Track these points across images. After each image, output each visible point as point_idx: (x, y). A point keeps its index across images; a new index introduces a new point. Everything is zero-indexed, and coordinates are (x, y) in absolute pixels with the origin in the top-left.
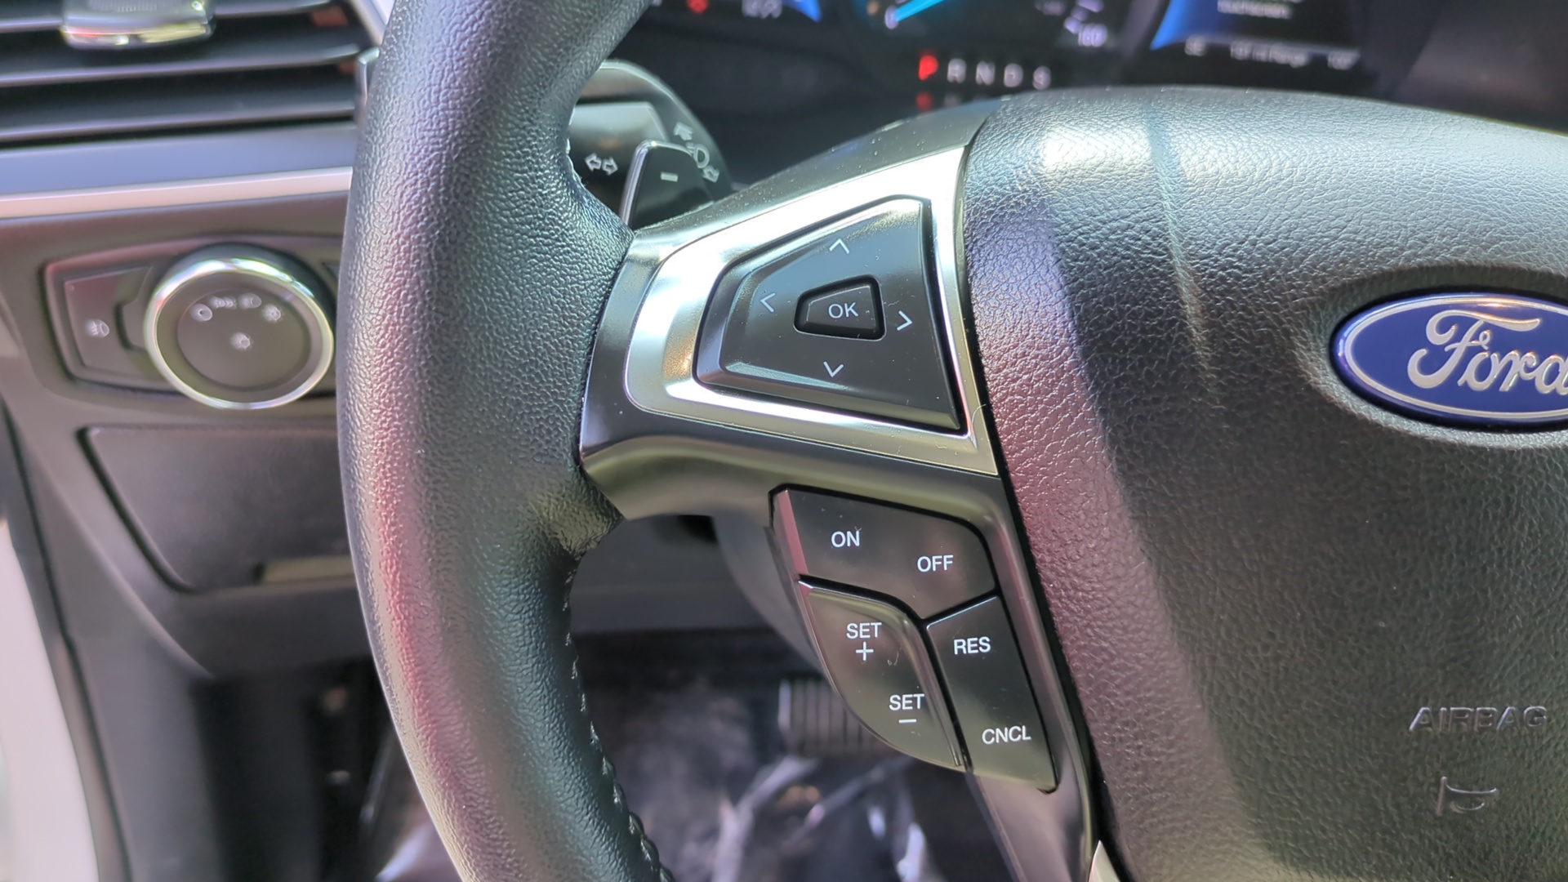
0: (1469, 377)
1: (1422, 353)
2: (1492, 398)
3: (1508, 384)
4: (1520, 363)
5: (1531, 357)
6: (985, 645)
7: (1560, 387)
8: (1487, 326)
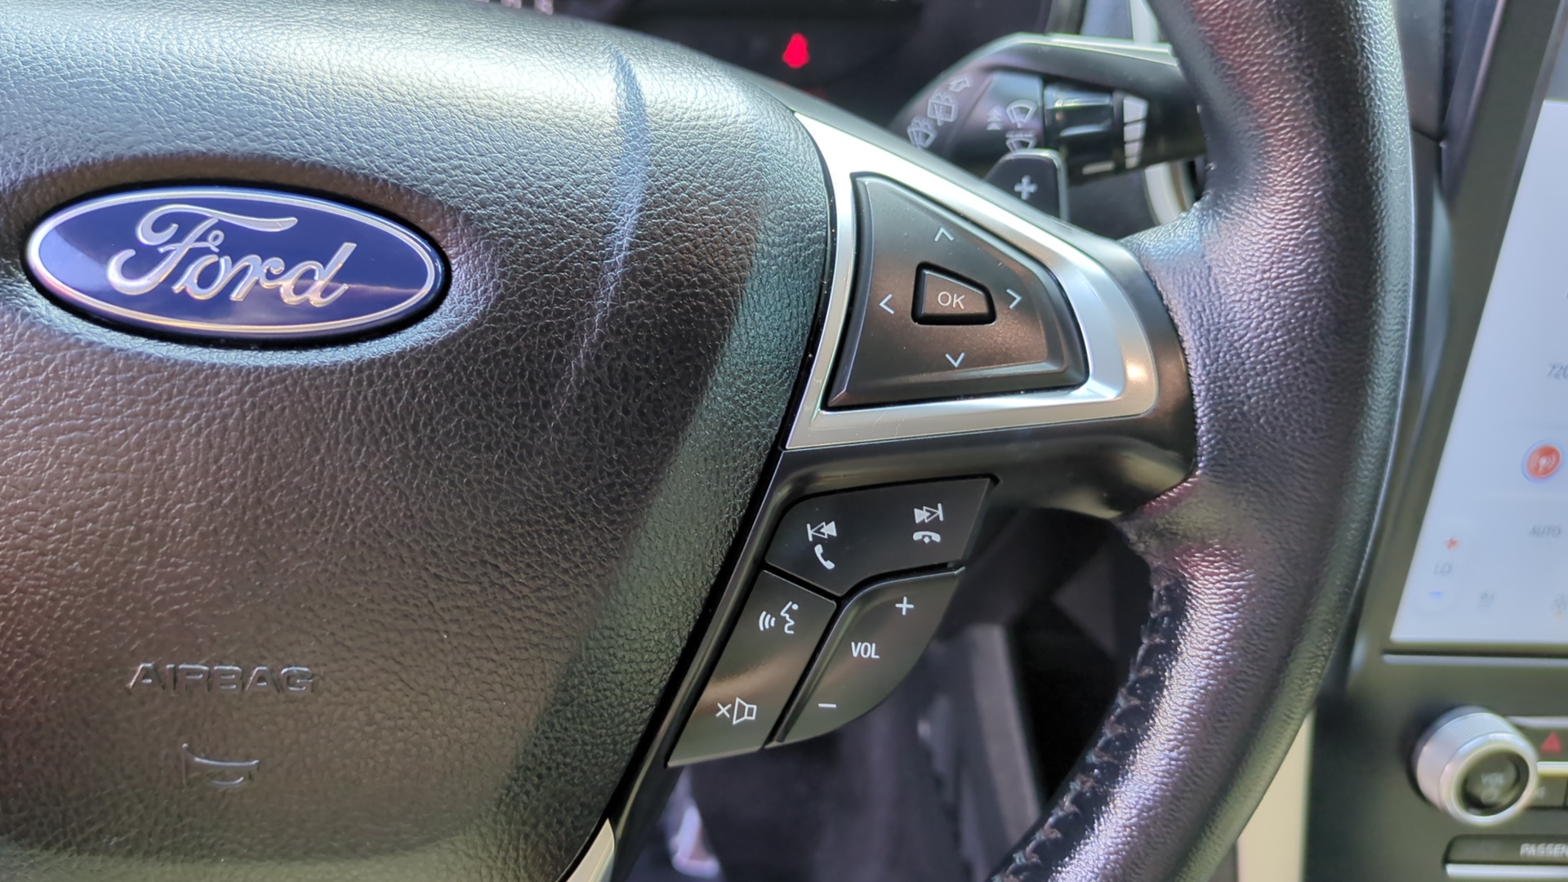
0: (188, 283)
1: (126, 253)
3: (241, 292)
4: (260, 270)
7: (315, 298)
8: (222, 225)
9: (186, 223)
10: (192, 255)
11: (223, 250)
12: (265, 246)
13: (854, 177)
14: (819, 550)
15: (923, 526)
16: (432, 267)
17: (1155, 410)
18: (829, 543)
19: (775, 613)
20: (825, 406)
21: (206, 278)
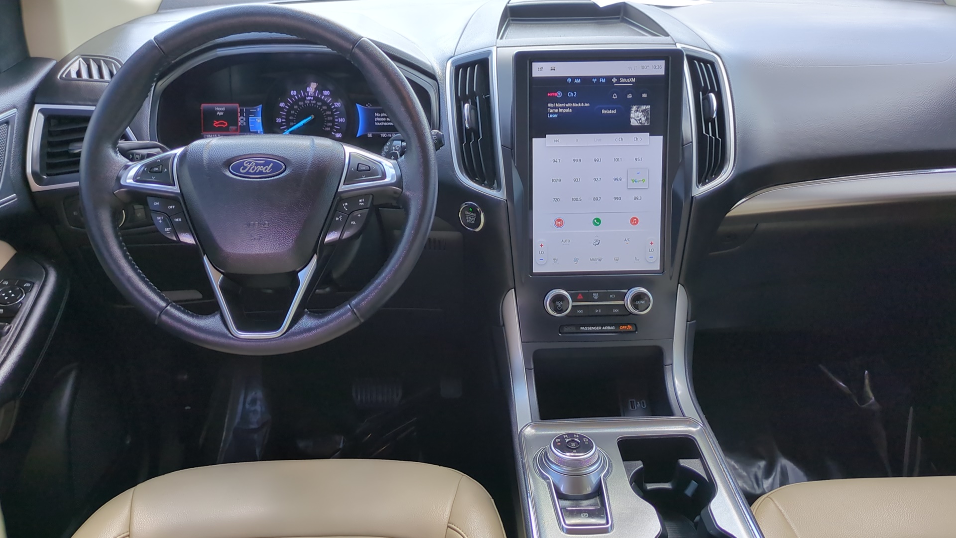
0: (251, 171)
1: (243, 167)
3: (258, 172)
4: (260, 168)
6: (180, 220)
7: (267, 171)
8: (255, 163)
9: (250, 163)
10: (251, 167)
11: (255, 166)
12: (261, 165)
13: (350, 153)
15: (361, 202)
16: (284, 167)
17: (396, 181)
18: (346, 207)
19: (338, 217)
20: (344, 185)
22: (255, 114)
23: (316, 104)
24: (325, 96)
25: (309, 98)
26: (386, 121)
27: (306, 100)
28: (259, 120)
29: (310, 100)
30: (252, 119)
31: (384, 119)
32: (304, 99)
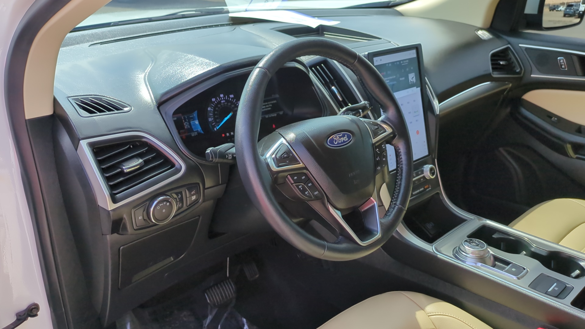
0: (339, 142)
1: (334, 141)
2: (342, 143)
3: (342, 141)
5: (343, 138)
6: (311, 184)
10: (338, 139)
14: (378, 152)
15: (383, 147)
17: (392, 130)
19: (377, 158)
20: (374, 139)
21: (340, 141)
22: (193, 119)
23: (227, 105)
24: (231, 98)
25: (222, 102)
26: (266, 108)
27: (221, 103)
28: (197, 122)
29: (224, 103)
30: (193, 122)
31: (265, 107)
32: (219, 103)
